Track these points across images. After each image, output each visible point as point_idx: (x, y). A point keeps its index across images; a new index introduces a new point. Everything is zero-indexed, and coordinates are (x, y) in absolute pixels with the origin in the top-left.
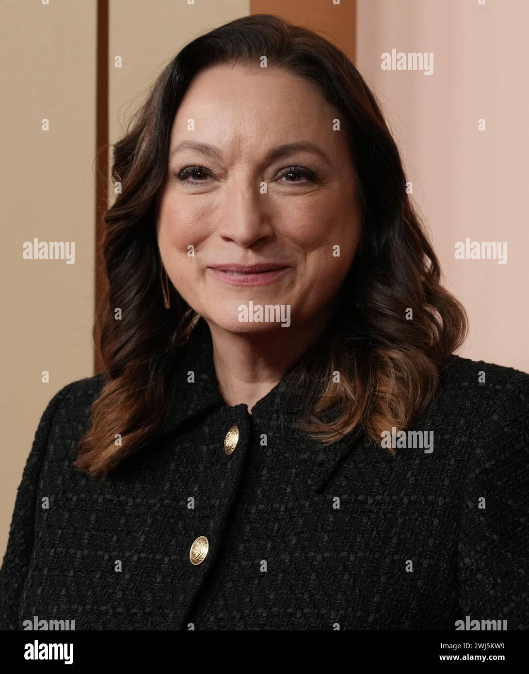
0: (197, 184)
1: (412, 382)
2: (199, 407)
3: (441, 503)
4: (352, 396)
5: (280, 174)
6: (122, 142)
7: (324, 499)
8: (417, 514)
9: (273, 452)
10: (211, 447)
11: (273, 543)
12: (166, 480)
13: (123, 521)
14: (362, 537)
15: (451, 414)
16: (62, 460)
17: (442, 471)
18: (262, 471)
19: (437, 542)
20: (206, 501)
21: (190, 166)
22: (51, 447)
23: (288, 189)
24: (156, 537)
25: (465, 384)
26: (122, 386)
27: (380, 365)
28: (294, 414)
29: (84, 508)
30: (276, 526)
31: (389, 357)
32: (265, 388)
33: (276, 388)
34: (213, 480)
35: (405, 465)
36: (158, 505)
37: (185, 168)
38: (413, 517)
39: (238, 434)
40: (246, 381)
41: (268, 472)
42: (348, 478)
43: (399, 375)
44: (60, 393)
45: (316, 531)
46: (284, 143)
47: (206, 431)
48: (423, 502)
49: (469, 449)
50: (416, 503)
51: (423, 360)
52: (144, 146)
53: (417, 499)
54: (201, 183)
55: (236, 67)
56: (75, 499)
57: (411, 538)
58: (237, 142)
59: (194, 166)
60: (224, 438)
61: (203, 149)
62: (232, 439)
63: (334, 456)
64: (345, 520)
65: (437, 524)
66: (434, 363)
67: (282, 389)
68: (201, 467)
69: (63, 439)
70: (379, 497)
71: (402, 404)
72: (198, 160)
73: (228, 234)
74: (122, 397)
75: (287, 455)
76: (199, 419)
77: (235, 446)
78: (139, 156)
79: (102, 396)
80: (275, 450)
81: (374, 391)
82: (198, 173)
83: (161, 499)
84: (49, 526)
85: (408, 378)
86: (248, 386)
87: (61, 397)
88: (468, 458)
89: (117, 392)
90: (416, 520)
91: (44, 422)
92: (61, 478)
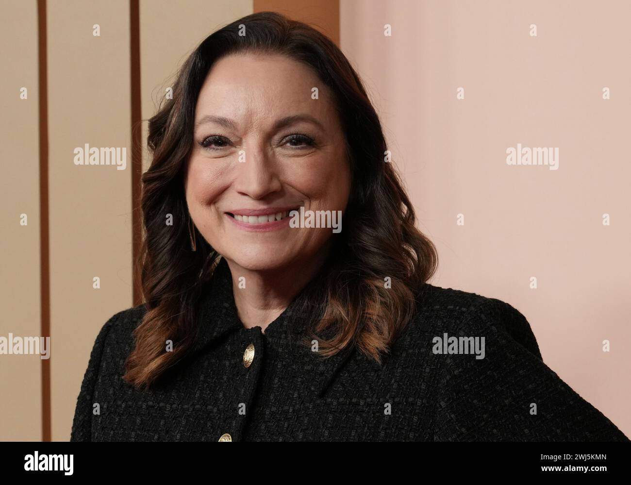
0: (217, 149)
1: (394, 305)
2: (222, 329)
3: (419, 403)
4: (346, 318)
5: (284, 141)
6: (155, 117)
7: (324, 402)
8: (400, 413)
9: (282, 364)
10: (233, 362)
11: (283, 438)
12: (196, 389)
13: (162, 422)
14: (356, 432)
15: (427, 332)
16: (113, 374)
17: (419, 378)
18: (274, 381)
19: (417, 435)
20: (229, 405)
21: (211, 136)
22: (104, 365)
23: (292, 152)
24: (189, 435)
25: (437, 307)
26: (159, 315)
27: (367, 292)
28: (299, 333)
29: (131, 413)
30: (286, 425)
31: (375, 286)
32: (275, 314)
33: (284, 313)
34: (235, 388)
35: (389, 374)
36: (191, 409)
37: (208, 137)
38: (397, 415)
39: (254, 351)
40: (259, 309)
41: (279, 381)
42: (344, 384)
43: (383, 300)
44: (110, 320)
45: (319, 428)
46: (287, 116)
47: (228, 349)
48: (405, 403)
49: (440, 360)
50: (399, 403)
51: (403, 289)
52: (174, 120)
53: (399, 401)
54: (221, 149)
55: (247, 55)
56: (123, 406)
57: (395, 433)
58: (249, 115)
59: (214, 136)
60: (243, 354)
61: (222, 122)
62: (250, 355)
63: (332, 367)
64: (342, 419)
65: (416, 420)
66: (411, 290)
67: (289, 314)
68: (225, 378)
69: (113, 358)
70: (369, 400)
71: (386, 323)
72: (219, 131)
73: (243, 190)
74: (159, 323)
75: (294, 367)
76: (221, 340)
77: (252, 361)
78: (170, 129)
79: (143, 323)
80: (284, 363)
81: (363, 313)
82: (219, 142)
83: (193, 405)
84: (103, 428)
85: (390, 302)
86: (261, 313)
87: (111, 324)
88: (440, 366)
89: (156, 319)
90: (399, 417)
91: (98, 344)
92: (112, 389)
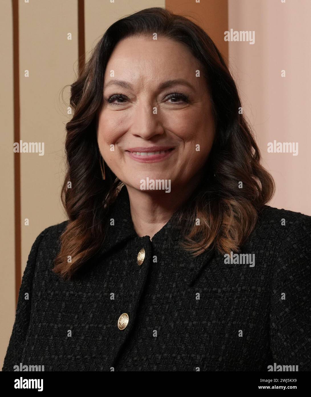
0: (119, 104)
1: (243, 219)
2: (122, 238)
3: (259, 290)
4: (208, 226)
5: (167, 98)
6: (76, 83)
7: (193, 290)
8: (246, 297)
9: (165, 263)
10: (130, 261)
11: (165, 316)
12: (104, 282)
13: (81, 306)
14: (215, 312)
15: (264, 238)
16: (44, 271)
17: (259, 272)
18: (158, 275)
19: (257, 313)
20: (127, 293)
21: (114, 94)
22: (38, 264)
23: (172, 106)
24: (99, 315)
25: (272, 221)
26: (77, 225)
27: (225, 209)
28: (176, 240)
29: (58, 299)
30: (167, 307)
31: (231, 204)
32: (160, 226)
33: (166, 226)
34: (131, 281)
35: (238, 270)
36: (101, 296)
37: (112, 95)
38: (244, 299)
39: (144, 254)
40: (149, 222)
41: (162, 275)
42: (207, 278)
43: (236, 215)
44: (43, 233)
45: (189, 309)
46: (169, 80)
47: (127, 252)
48: (249, 290)
49: (274, 258)
50: (245, 291)
51: (251, 208)
52: (88, 85)
53: (245, 289)
54: (121, 104)
55: (141, 37)
56: (52, 294)
57: (242, 312)
58: (142, 79)
59: (117, 94)
60: (137, 256)
61: (122, 84)
62: (142, 256)
63: (199, 264)
64: (205, 302)
65: (257, 303)
66: (256, 209)
67: (169, 226)
68: (124, 273)
69: (44, 259)
70: (224, 289)
71: (237, 232)
72: (120, 90)
73: (137, 132)
74: (78, 231)
75: (172, 265)
76: (122, 245)
77: (143, 260)
78: (86, 90)
79: (66, 231)
80: (166, 262)
81: (222, 224)
82: (121, 99)
83: (102, 293)
84: (38, 311)
85: (241, 216)
86: (150, 226)
87: (43, 235)
88: (274, 263)
89: (75, 228)
90: (245, 300)
91: (34, 249)
92: (44, 282)
